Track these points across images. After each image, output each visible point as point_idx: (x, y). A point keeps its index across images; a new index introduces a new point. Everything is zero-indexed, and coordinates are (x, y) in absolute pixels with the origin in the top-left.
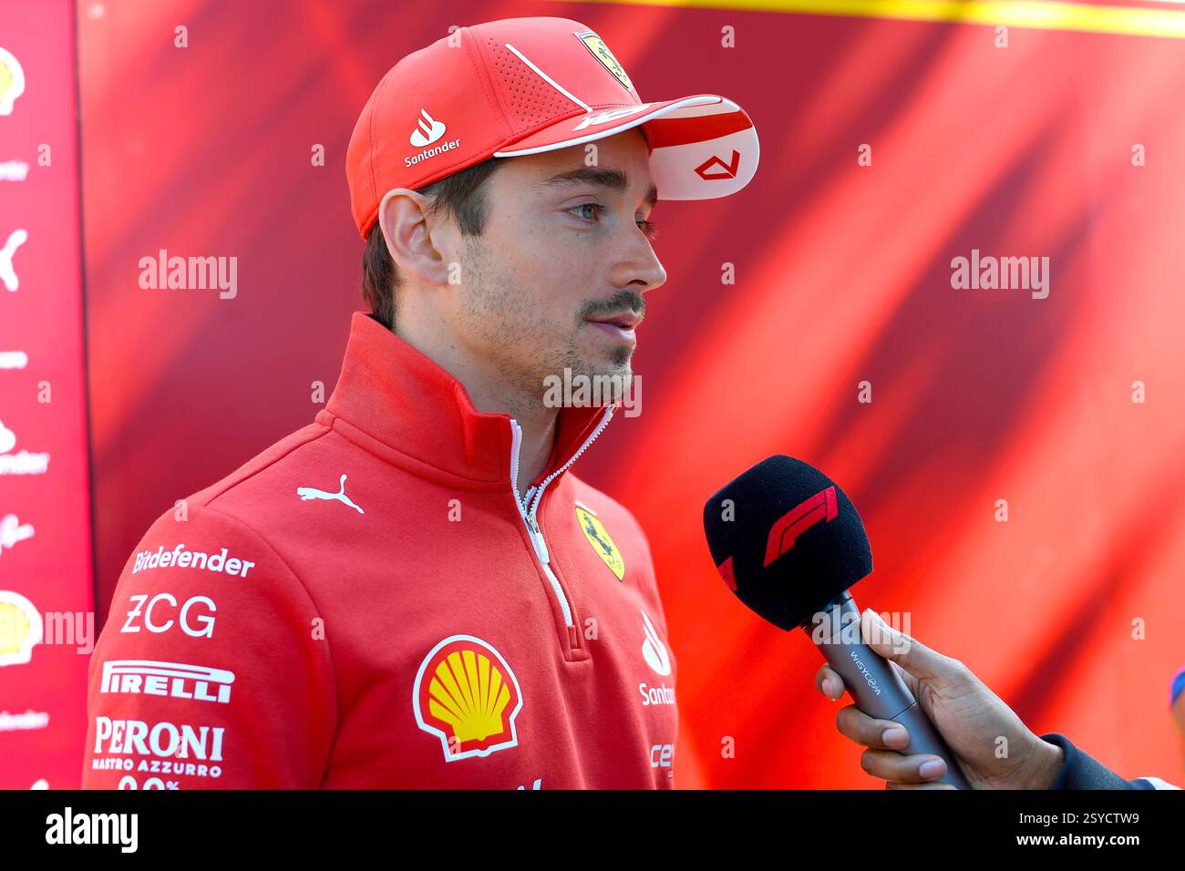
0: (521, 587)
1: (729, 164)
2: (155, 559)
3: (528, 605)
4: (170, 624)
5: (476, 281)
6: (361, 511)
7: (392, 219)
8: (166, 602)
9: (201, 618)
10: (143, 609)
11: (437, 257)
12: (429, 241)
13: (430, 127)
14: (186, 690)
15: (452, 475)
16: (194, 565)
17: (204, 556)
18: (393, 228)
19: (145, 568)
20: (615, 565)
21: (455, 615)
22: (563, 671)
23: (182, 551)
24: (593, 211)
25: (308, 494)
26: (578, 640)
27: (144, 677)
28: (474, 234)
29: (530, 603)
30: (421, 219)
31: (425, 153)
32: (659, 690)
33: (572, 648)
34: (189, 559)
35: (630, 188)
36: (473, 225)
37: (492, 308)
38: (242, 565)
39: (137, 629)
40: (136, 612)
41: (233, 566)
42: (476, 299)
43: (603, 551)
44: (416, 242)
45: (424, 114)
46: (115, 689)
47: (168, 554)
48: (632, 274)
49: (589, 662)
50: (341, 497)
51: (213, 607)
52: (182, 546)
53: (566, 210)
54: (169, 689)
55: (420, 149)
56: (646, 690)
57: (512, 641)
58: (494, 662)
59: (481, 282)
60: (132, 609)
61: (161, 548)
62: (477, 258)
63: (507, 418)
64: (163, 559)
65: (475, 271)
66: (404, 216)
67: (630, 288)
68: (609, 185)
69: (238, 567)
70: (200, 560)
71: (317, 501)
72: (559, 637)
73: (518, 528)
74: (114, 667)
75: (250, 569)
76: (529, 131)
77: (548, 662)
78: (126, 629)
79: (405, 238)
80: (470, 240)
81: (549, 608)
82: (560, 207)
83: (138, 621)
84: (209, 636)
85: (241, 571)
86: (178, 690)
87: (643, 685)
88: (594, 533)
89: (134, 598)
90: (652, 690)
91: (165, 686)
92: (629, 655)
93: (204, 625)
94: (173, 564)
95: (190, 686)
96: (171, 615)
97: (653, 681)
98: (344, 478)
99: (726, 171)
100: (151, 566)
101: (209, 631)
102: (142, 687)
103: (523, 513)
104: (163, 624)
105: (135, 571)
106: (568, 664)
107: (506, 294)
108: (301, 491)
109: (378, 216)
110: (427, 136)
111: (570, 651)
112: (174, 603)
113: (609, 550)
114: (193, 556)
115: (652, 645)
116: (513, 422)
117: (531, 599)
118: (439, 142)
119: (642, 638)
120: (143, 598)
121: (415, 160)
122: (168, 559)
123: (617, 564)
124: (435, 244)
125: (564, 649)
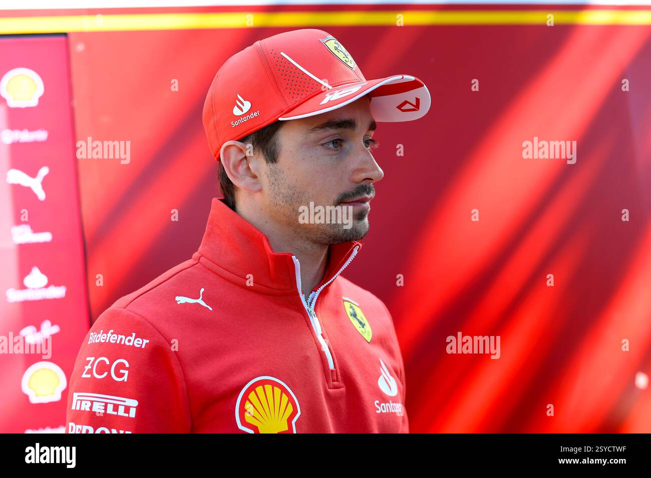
0: (303, 348)
1: (415, 104)
2: (98, 337)
3: (307, 358)
4: (106, 374)
5: (277, 188)
6: (211, 309)
7: (227, 157)
8: (103, 362)
9: (122, 371)
10: (92, 365)
11: (255, 177)
12: (248, 168)
13: (243, 104)
14: (114, 410)
15: (263, 287)
16: (118, 342)
17: (123, 337)
18: (229, 163)
19: (94, 342)
20: (366, 334)
21: (261, 365)
22: (327, 394)
23: (112, 333)
24: (338, 143)
25: (181, 300)
26: (337, 377)
27: (92, 402)
28: (272, 162)
29: (308, 357)
30: (243, 156)
31: (242, 119)
32: (387, 404)
33: (333, 381)
34: (116, 338)
35: (358, 126)
36: (272, 157)
37: (286, 201)
38: (143, 341)
39: (89, 376)
40: (89, 367)
41: (138, 343)
42: (278, 198)
43: (360, 325)
44: (242, 169)
45: (239, 97)
46: (78, 408)
47: (105, 335)
48: (363, 175)
49: (343, 389)
50: (200, 301)
51: (127, 365)
52: (112, 331)
53: (322, 145)
54: (106, 409)
55: (239, 117)
56: (379, 405)
57: (295, 378)
58: (284, 390)
59: (279, 188)
60: (87, 365)
61: (102, 331)
62: (276, 176)
63: (290, 255)
64: (102, 338)
65: (276, 183)
66: (234, 156)
67: (363, 183)
68: (345, 127)
69: (141, 343)
70: (121, 339)
71: (186, 304)
72: (325, 375)
73: (303, 316)
74: (78, 396)
75: (146, 344)
76: (297, 104)
77: (318, 389)
78: (84, 376)
79: (236, 167)
80: (271, 166)
81: (320, 359)
82: (319, 143)
83: (90, 372)
84: (126, 381)
85: (142, 345)
86: (110, 410)
87: (378, 402)
88: (355, 315)
89: (88, 359)
90: (382, 404)
91: (103, 408)
92: (369, 385)
93: (123, 375)
94: (107, 341)
95: (116, 408)
96: (106, 369)
97: (384, 399)
98: (202, 290)
99: (413, 107)
100: (97, 341)
101: (125, 378)
102: (91, 408)
103: (306, 307)
104: (103, 374)
105: (89, 343)
106: (330, 391)
107: (294, 194)
108: (177, 298)
109: (219, 155)
110: (242, 110)
111: (332, 383)
112: (108, 363)
113: (363, 325)
114: (118, 337)
115: (385, 379)
116: (294, 257)
117: (309, 354)
118: (249, 113)
119: (379, 375)
120: (92, 359)
121: (237, 123)
122: (105, 338)
123: (367, 333)
124: (253, 171)
125: (328, 381)
